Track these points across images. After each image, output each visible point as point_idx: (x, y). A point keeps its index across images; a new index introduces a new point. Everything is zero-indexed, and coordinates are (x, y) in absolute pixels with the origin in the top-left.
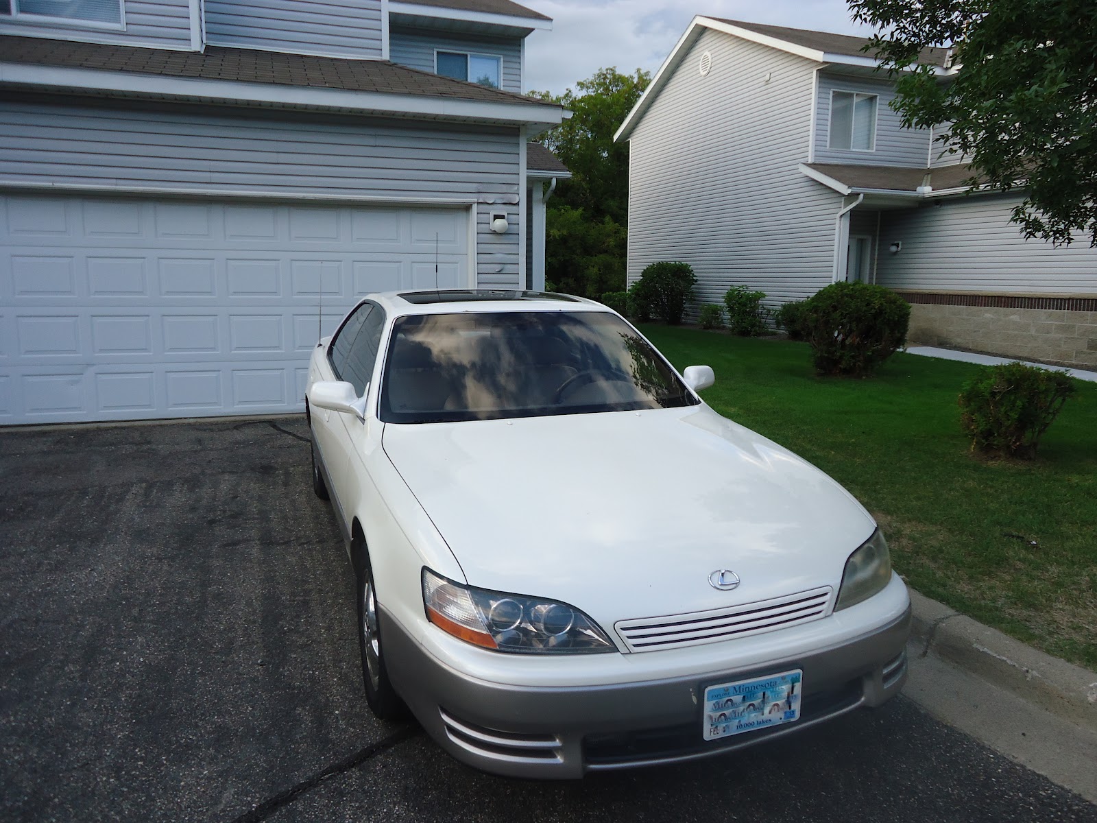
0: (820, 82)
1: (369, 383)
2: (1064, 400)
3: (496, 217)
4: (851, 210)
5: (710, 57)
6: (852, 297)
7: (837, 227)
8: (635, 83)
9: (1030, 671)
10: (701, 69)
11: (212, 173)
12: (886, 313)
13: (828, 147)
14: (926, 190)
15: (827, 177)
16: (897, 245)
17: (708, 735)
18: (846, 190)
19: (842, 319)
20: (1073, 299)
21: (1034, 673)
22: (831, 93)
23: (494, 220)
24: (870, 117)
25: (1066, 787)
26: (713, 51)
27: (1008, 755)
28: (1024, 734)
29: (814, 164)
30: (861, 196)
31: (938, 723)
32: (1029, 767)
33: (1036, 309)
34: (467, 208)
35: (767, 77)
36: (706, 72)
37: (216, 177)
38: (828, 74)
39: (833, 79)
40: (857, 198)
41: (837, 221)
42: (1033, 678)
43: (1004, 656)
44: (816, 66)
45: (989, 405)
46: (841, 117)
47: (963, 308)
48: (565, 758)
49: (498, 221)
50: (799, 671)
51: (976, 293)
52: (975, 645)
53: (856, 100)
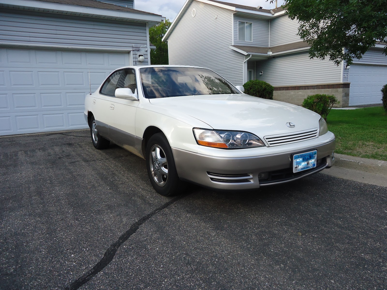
0: (234, 18)
1: (136, 89)
2: (333, 104)
3: (140, 56)
4: (248, 61)
5: (195, 11)
6: (256, 84)
7: (243, 66)
8: (164, 23)
9: (360, 162)
10: (192, 15)
11: (30, 38)
12: (267, 89)
13: (238, 40)
14: (270, 53)
15: (239, 49)
16: (262, 72)
17: (294, 171)
18: (246, 53)
19: (253, 92)
20: (318, 86)
21: (361, 162)
22: (238, 22)
23: (139, 57)
24: (251, 30)
25: (382, 186)
26: (196, 8)
27: (362, 182)
28: (363, 178)
29: (234, 45)
30: (251, 55)
31: (339, 178)
32: (369, 184)
33: (307, 90)
34: (129, 52)
35: (216, 17)
36: (194, 16)
37: (32, 39)
38: (237, 15)
39: (239, 17)
40: (250, 56)
41: (243, 64)
42: (361, 164)
43: (351, 160)
44: (233, 12)
45: (313, 107)
46: (242, 30)
47: (284, 91)
48: (254, 181)
49: (141, 57)
50: (316, 151)
51: (288, 86)
52: (341, 159)
53: (246, 25)
